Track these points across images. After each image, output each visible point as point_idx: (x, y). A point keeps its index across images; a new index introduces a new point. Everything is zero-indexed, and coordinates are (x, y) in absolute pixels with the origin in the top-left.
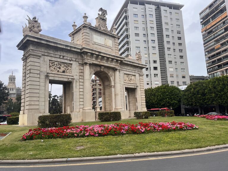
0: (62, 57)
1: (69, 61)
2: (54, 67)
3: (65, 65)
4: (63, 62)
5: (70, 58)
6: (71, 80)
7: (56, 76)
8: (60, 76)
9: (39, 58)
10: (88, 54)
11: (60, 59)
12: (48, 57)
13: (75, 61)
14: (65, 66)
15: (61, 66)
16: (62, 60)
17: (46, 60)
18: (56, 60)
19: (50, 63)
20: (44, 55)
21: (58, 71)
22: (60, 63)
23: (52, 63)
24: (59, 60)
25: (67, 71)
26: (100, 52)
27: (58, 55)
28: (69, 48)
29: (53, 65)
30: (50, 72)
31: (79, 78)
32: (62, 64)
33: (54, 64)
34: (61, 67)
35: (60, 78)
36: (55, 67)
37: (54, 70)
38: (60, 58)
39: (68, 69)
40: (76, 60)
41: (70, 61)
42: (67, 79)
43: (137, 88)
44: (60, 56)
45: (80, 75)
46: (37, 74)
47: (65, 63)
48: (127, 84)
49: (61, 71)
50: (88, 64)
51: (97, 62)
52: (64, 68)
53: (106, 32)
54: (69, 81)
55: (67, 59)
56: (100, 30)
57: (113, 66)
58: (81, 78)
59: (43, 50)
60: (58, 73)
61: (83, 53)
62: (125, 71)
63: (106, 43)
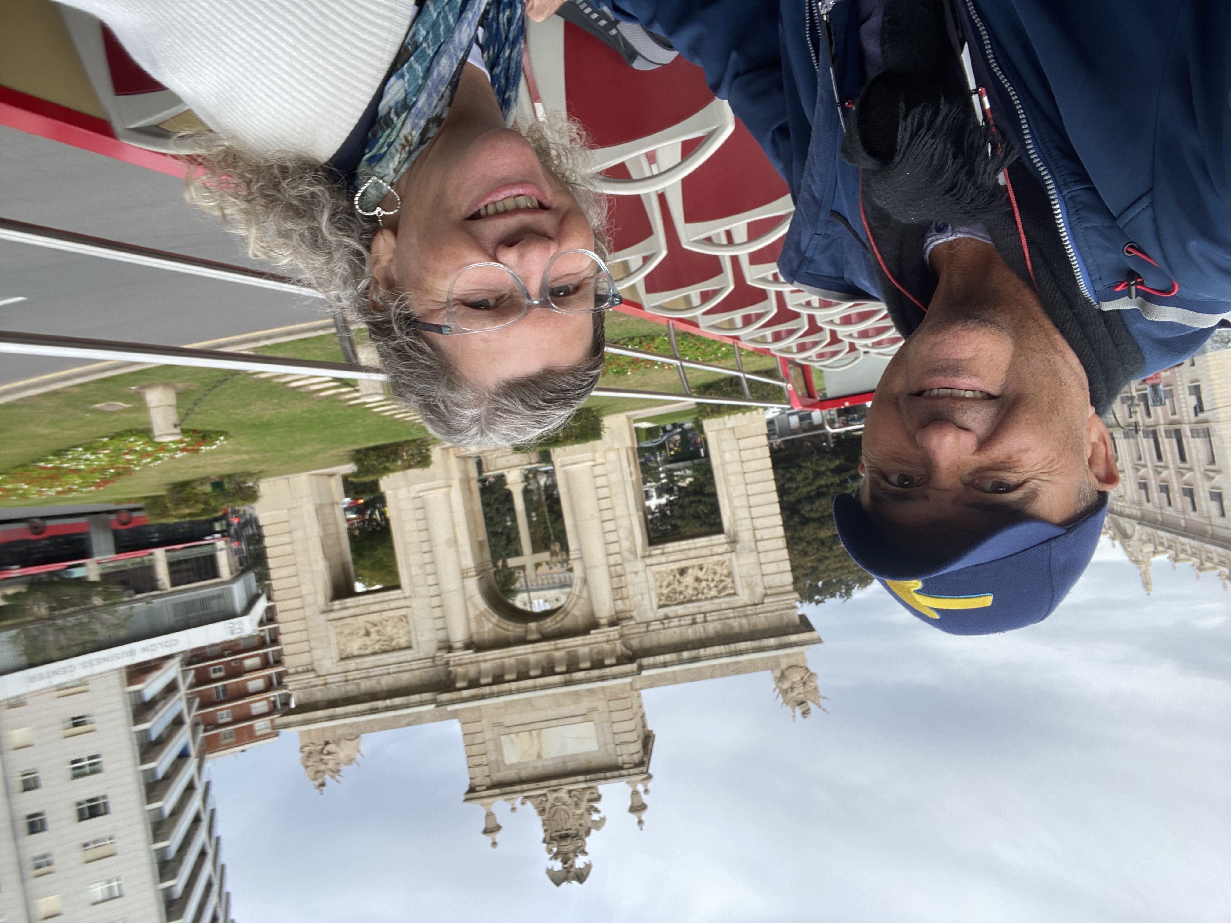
0: (700, 618)
1: (671, 615)
2: (717, 578)
3: (682, 597)
4: (691, 601)
5: (672, 624)
6: (654, 552)
7: (704, 552)
8: (692, 554)
9: (769, 592)
10: (614, 661)
11: (703, 609)
12: (741, 603)
13: (648, 623)
14: (681, 593)
15: (695, 589)
16: (696, 610)
17: (747, 592)
18: (716, 601)
19: (731, 585)
20: (755, 605)
21: (701, 568)
22: (700, 596)
23: (725, 588)
24: (707, 606)
25: (671, 578)
26: (566, 683)
27: (713, 621)
28: (686, 655)
29: (722, 581)
30: (727, 557)
31: (626, 565)
32: (693, 596)
33: (720, 587)
34: (696, 584)
35: (692, 546)
36: (713, 580)
37: (716, 567)
38: (705, 613)
39: (668, 586)
40: (647, 627)
41: (667, 617)
42: (666, 550)
43: (328, 600)
44: (705, 621)
45: (623, 578)
46: (763, 540)
47: (682, 603)
48: (394, 605)
49: (690, 571)
50: (604, 625)
51: (567, 645)
52: (685, 584)
53: (542, 788)
54: (661, 546)
55: (680, 617)
56: (573, 779)
57: (490, 655)
58: (618, 568)
59: (763, 620)
60: (699, 561)
61: (631, 659)
62: (409, 658)
63: (536, 740)
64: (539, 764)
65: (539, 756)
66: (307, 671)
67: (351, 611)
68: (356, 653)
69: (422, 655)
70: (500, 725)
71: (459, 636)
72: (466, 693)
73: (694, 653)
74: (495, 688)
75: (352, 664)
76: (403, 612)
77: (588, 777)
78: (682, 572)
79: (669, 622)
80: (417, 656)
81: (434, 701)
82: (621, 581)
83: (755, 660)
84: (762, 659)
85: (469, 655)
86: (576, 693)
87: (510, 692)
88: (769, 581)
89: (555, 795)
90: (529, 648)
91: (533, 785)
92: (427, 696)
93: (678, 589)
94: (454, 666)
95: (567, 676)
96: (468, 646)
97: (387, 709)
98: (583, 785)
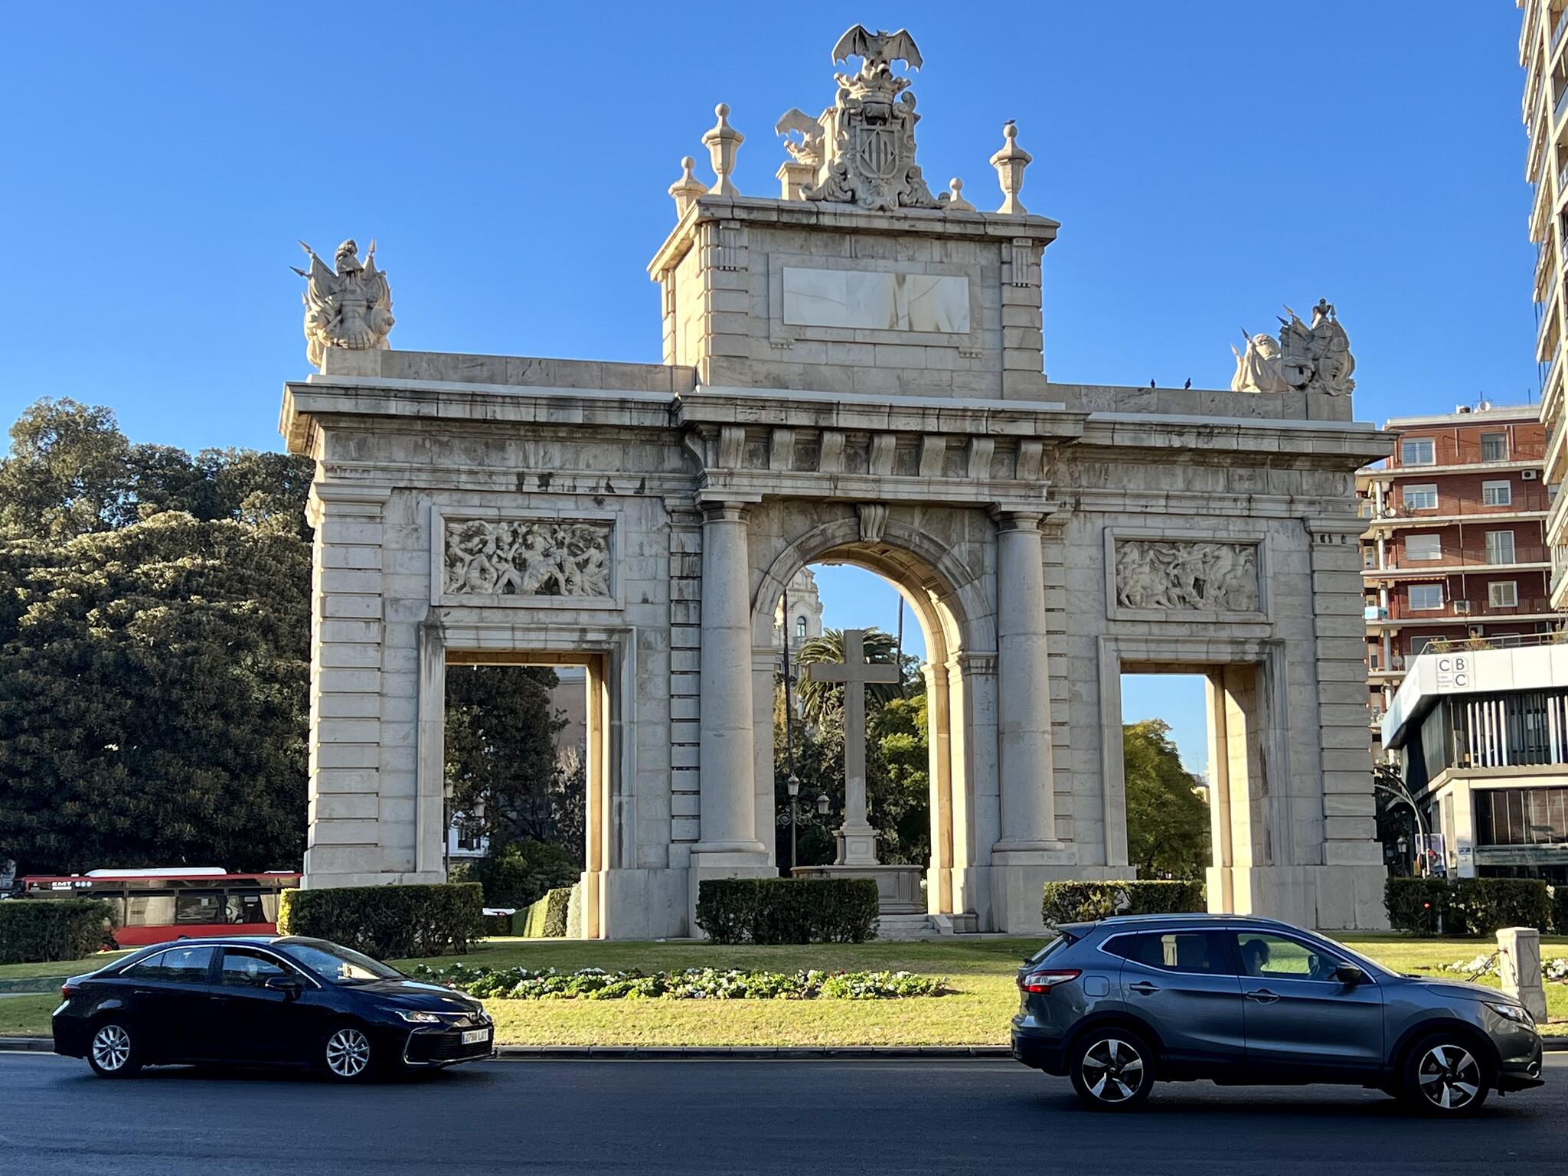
0: (532, 484)
1: (589, 503)
2: (480, 560)
3: (560, 535)
4: (540, 521)
5: (592, 483)
6: (603, 637)
7: (497, 618)
8: (523, 618)
9: (376, 510)
10: (726, 433)
11: (520, 499)
12: (438, 498)
13: (639, 494)
14: (560, 544)
15: (529, 547)
16: (535, 501)
17: (421, 520)
18: (492, 513)
19: (454, 540)
20: (410, 489)
21: (509, 583)
22: (523, 529)
23: (467, 537)
24: (512, 507)
25: (577, 578)
26: (828, 408)
27: (505, 473)
28: (577, 417)
30: (452, 599)
31: (662, 621)
32: (535, 533)
33: (476, 540)
34: (527, 554)
35: (518, 635)
36: (489, 558)
37: (478, 582)
38: (519, 492)
39: (587, 561)
40: (642, 486)
41: (599, 501)
42: (575, 636)
44: (521, 477)
45: (675, 596)
46: (367, 621)
47: (562, 522)
48: (1141, 630)
49: (534, 585)
50: (734, 508)
51: (813, 483)
52: (551, 561)
53: (906, 218)
55: (572, 493)
56: (843, 222)
57: (966, 494)
58: (680, 619)
59: (399, 454)
60: (510, 600)
61: (692, 428)
62: (1123, 520)
63: (902, 311)
64: (903, 266)
65: (901, 280)
67: (1225, 634)
68: (1227, 552)
69: (1099, 522)
70: (966, 355)
72: (1026, 428)
73: (560, 416)
74: (969, 427)
75: (1235, 531)
76: (1122, 614)
77: (813, 220)
78: (551, 587)
79: (595, 488)
80: (1108, 521)
81: (1089, 425)
82: (680, 590)
83: (432, 378)
84: (417, 375)
85: (1009, 502)
86: (809, 387)
87: (940, 413)
89: (883, 201)
90: (888, 492)
91: (921, 227)
92: (1102, 438)
93: (565, 552)
95: (823, 423)
97: (1181, 430)
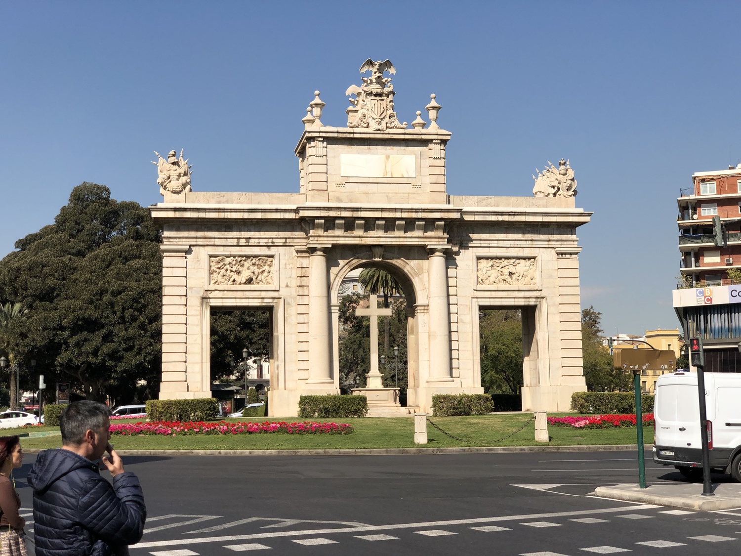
0: (243, 242)
1: (265, 249)
2: (223, 271)
3: (254, 261)
4: (247, 256)
5: (266, 241)
6: (270, 301)
8: (239, 294)
9: (184, 254)
10: (317, 221)
11: (238, 249)
12: (207, 248)
13: (285, 245)
14: (254, 264)
15: (243, 266)
16: (244, 248)
17: (201, 257)
18: (227, 253)
19: (213, 264)
20: (197, 245)
21: (234, 281)
22: (239, 259)
23: (218, 262)
24: (235, 251)
25: (260, 278)
26: (357, 210)
27: (232, 238)
28: (259, 216)
29: (219, 268)
30: (212, 287)
31: (294, 294)
32: (245, 261)
33: (221, 264)
34: (241, 269)
36: (227, 270)
37: (223, 280)
38: (238, 246)
39: (264, 271)
40: (286, 242)
41: (269, 246)
42: (260, 300)
43: (539, 306)
44: (238, 239)
45: (299, 284)
46: (180, 296)
47: (255, 256)
48: (487, 293)
49: (244, 281)
50: (320, 250)
51: (351, 239)
52: (249, 271)
53: (389, 133)
54: (264, 304)
55: (258, 246)
56: (364, 136)
57: (415, 241)
58: (301, 293)
59: (191, 233)
60: (235, 287)
61: (304, 219)
62: (481, 250)
63: (388, 170)
64: (388, 152)
65: (388, 157)
66: (562, 254)
67: (522, 294)
68: (522, 261)
69: (470, 250)
70: (414, 186)
71: (437, 261)
72: (438, 215)
73: (253, 216)
74: (413, 215)
75: (526, 253)
76: (480, 287)
77: (352, 136)
79: (268, 243)
80: (474, 250)
81: (464, 213)
82: (301, 282)
83: (204, 202)
84: (198, 201)
85: (431, 244)
86: (351, 201)
87: (402, 210)
88: (181, 262)
89: (380, 127)
90: (383, 242)
91: (395, 136)
92: (469, 218)
93: (256, 267)
94: (444, 238)
95: (355, 216)
96: (432, 251)
97: (501, 213)
98: (356, 130)
